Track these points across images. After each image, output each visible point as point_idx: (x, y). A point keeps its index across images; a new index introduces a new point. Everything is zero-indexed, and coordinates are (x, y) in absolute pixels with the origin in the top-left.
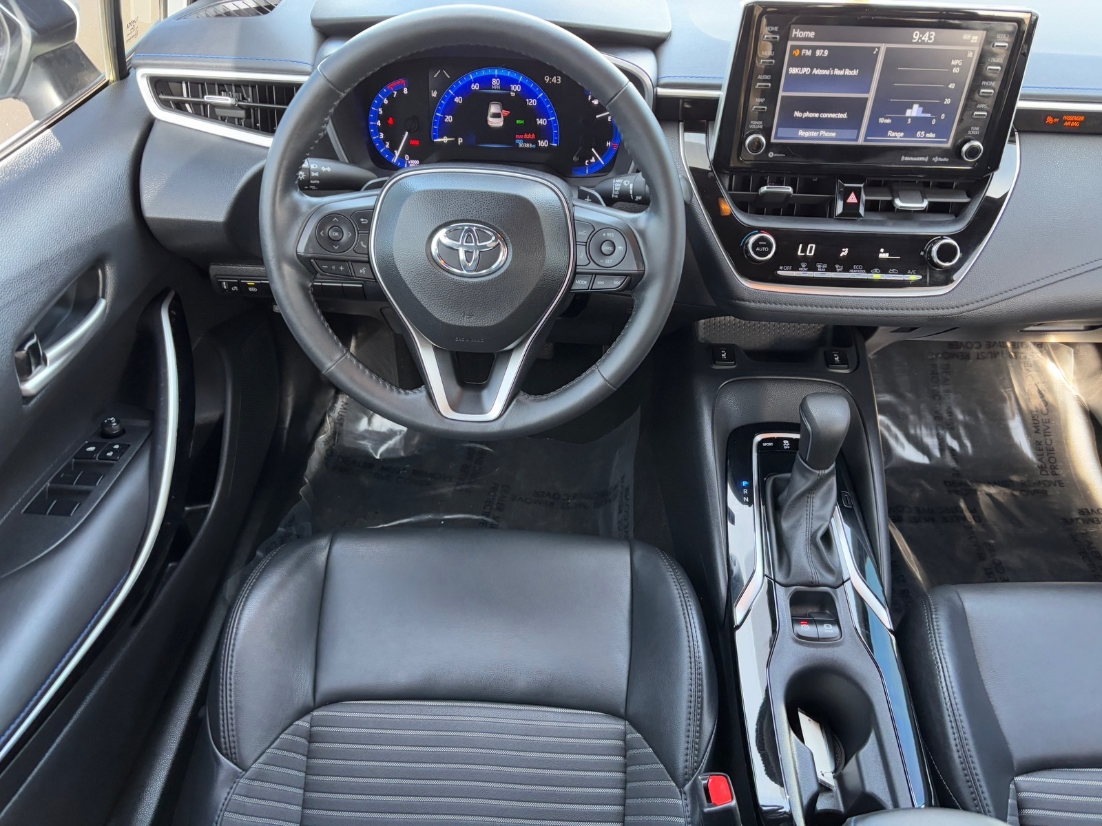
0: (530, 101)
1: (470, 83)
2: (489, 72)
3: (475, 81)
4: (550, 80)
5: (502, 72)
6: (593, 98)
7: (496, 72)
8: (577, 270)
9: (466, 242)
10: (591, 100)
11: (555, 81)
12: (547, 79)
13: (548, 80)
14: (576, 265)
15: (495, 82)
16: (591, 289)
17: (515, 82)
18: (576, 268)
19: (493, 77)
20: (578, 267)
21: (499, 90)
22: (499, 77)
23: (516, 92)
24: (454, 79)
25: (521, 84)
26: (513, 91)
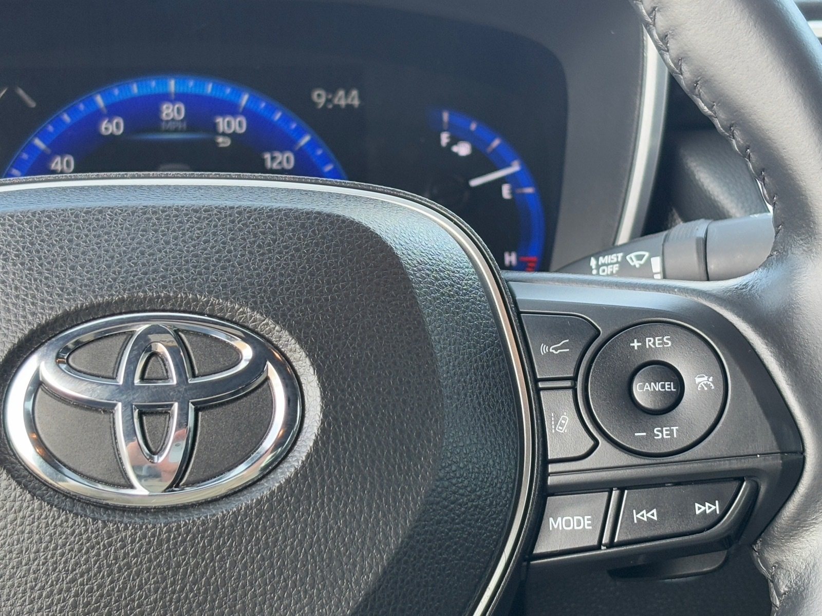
0: (273, 159)
1: (98, 116)
2: (153, 85)
3: (113, 111)
4: (328, 101)
5: (191, 85)
6: (454, 141)
7: (172, 86)
8: (551, 480)
9: (142, 378)
10: (450, 145)
11: (343, 103)
12: (319, 97)
13: (321, 101)
14: (546, 462)
15: (171, 112)
16: (611, 544)
17: (230, 109)
18: (545, 474)
19: (165, 97)
20: (551, 468)
21: (182, 131)
22: (179, 97)
23: (234, 136)
24: (47, 109)
25: (247, 112)
26: (224, 134)
